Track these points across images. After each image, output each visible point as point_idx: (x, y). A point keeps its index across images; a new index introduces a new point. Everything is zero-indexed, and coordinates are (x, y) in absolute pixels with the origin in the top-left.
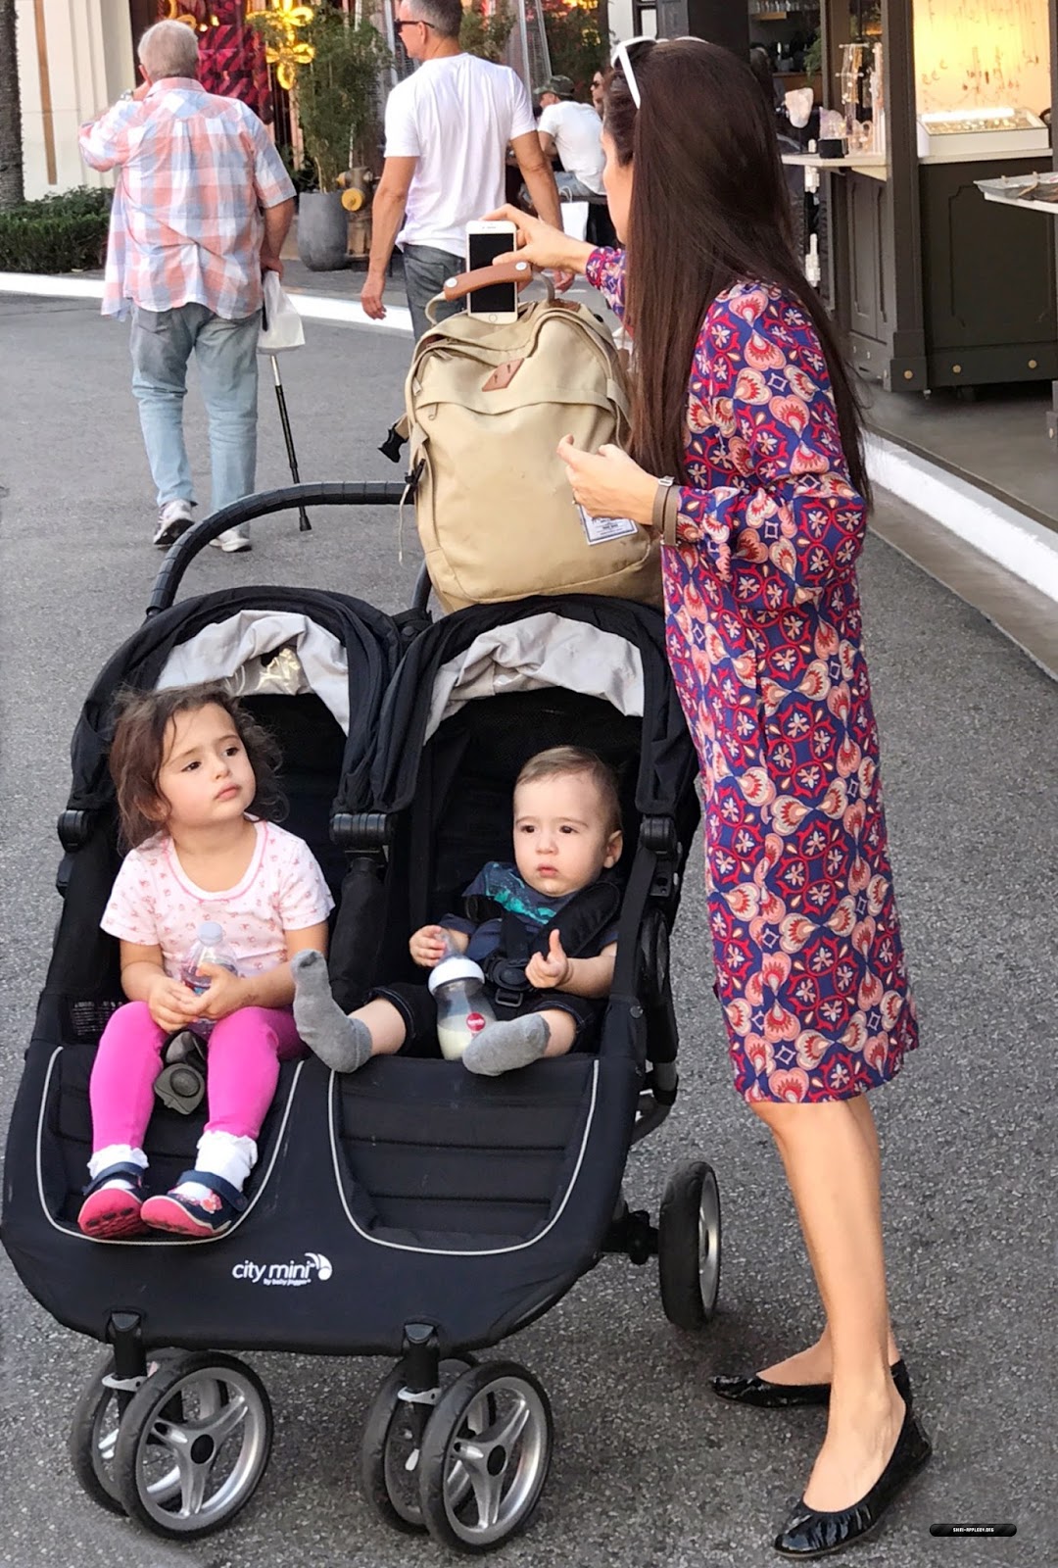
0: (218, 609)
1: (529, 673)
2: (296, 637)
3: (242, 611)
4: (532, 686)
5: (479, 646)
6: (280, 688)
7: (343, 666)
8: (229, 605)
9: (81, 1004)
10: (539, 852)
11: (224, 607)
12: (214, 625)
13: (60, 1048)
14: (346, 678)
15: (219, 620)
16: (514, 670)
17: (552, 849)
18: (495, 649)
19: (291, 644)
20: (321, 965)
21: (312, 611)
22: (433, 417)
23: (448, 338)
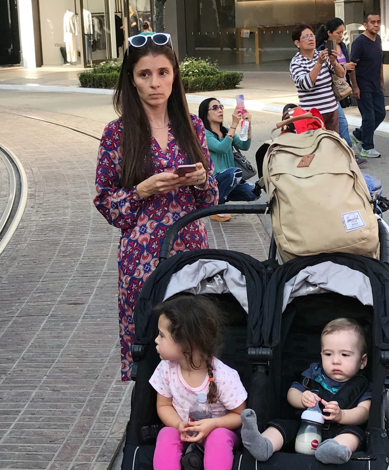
0: (189, 259)
1: (322, 286)
2: (223, 271)
3: (200, 260)
4: (323, 292)
5: (302, 275)
6: (215, 291)
7: (244, 282)
8: (194, 257)
9: (144, 427)
10: (334, 364)
11: (191, 258)
12: (188, 265)
13: (138, 447)
14: (245, 288)
15: (190, 263)
16: (315, 285)
17: (339, 363)
18: (308, 276)
19: (221, 273)
20: (254, 416)
21: (229, 259)
22: (277, 179)
23: (280, 145)
